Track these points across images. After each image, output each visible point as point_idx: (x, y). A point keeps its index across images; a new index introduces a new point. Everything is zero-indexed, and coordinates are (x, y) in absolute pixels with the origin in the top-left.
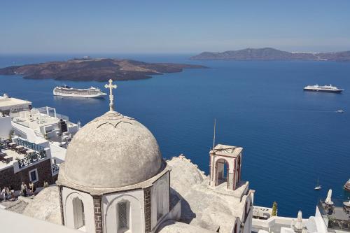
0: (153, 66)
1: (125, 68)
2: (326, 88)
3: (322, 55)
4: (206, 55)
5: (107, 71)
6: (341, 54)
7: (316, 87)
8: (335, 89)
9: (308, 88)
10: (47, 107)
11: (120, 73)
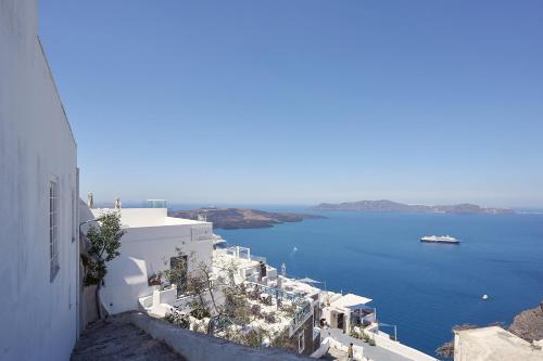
0: (274, 215)
1: (248, 217)
2: (443, 238)
3: (440, 208)
4: (324, 205)
5: (232, 220)
6: (458, 207)
7: (433, 238)
8: (452, 239)
9: (425, 238)
10: (238, 248)
11: (245, 221)
